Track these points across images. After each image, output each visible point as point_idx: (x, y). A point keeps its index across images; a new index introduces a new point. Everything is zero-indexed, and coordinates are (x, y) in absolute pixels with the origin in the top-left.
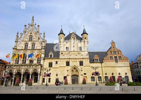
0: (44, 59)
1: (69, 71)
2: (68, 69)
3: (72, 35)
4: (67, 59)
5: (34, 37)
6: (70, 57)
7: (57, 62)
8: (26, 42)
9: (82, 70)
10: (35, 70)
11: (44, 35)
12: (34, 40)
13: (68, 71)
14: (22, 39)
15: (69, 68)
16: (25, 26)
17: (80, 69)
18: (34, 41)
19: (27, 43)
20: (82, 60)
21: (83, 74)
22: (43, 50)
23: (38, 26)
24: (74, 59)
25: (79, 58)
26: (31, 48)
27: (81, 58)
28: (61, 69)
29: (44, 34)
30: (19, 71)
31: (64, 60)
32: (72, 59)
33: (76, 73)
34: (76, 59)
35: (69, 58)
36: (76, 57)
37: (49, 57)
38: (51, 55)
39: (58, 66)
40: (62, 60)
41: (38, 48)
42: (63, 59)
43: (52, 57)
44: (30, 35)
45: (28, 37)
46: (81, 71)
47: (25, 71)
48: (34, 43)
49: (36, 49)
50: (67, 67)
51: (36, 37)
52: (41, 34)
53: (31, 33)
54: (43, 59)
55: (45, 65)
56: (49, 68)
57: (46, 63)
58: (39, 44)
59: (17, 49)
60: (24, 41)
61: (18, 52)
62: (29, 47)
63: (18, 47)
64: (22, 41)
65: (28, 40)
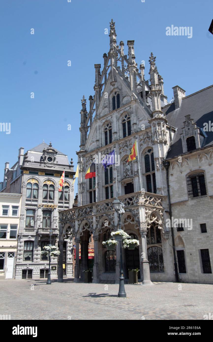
0: (166, 166)
5: (123, 90)
8: (104, 121)
12: (125, 101)
18: (125, 105)
22: (157, 129)
26: (120, 136)
30: (86, 228)
37: (186, 149)
38: (192, 140)
43: (198, 145)
44: (112, 88)
55: (173, 189)
56: (191, 202)
57: (176, 179)
58: (143, 111)
59: (85, 152)
60: (99, 119)
61: (90, 161)
62: (115, 134)
63: (89, 144)
64: (95, 121)
65: (110, 111)
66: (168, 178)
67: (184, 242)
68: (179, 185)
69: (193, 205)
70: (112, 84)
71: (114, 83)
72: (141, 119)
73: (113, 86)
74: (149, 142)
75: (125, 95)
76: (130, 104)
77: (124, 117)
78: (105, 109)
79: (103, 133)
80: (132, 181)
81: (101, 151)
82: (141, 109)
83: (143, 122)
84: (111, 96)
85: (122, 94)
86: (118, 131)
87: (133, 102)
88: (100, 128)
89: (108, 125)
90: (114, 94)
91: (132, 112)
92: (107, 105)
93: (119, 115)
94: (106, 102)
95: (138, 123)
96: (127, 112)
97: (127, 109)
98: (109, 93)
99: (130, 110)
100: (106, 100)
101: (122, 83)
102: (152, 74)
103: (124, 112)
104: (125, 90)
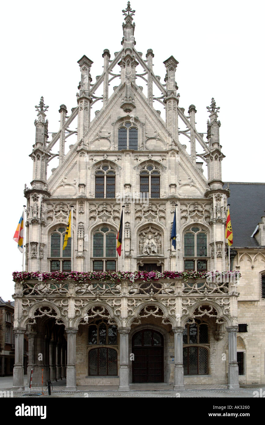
0: (233, 255)
5: (149, 127)
8: (99, 159)
11: (213, 115)
12: (151, 145)
14: (73, 140)
16: (85, 62)
18: (153, 152)
19: (106, 164)
22: (221, 203)
23: (171, 63)
29: (213, 108)
30: (98, 313)
41: (182, 192)
45: (111, 130)
48: (150, 164)
49: (173, 200)
52: (192, 109)
53: (126, 107)
57: (244, 274)
58: (189, 172)
59: (49, 194)
60: (88, 152)
61: (61, 212)
62: (128, 186)
63: (57, 185)
64: (78, 152)
65: (114, 147)
68: (247, 281)
69: (264, 306)
71: (131, 108)
72: (183, 182)
73: (126, 111)
74: (200, 217)
75: (153, 136)
76: (165, 154)
77: (146, 168)
78: (102, 141)
79: (94, 177)
80: (160, 262)
81: (90, 204)
82: (186, 168)
83: (187, 187)
84: (118, 126)
85: (147, 132)
86: (133, 185)
87: (173, 153)
88: (88, 166)
89: (105, 167)
90: (124, 125)
91: (167, 166)
92: (109, 137)
93: (135, 161)
94: (105, 130)
95: (178, 186)
96: (156, 163)
97: (156, 158)
98: (115, 119)
99: (163, 163)
100: (105, 126)
101: (147, 115)
102: (214, 128)
103: (150, 161)
104: (152, 128)
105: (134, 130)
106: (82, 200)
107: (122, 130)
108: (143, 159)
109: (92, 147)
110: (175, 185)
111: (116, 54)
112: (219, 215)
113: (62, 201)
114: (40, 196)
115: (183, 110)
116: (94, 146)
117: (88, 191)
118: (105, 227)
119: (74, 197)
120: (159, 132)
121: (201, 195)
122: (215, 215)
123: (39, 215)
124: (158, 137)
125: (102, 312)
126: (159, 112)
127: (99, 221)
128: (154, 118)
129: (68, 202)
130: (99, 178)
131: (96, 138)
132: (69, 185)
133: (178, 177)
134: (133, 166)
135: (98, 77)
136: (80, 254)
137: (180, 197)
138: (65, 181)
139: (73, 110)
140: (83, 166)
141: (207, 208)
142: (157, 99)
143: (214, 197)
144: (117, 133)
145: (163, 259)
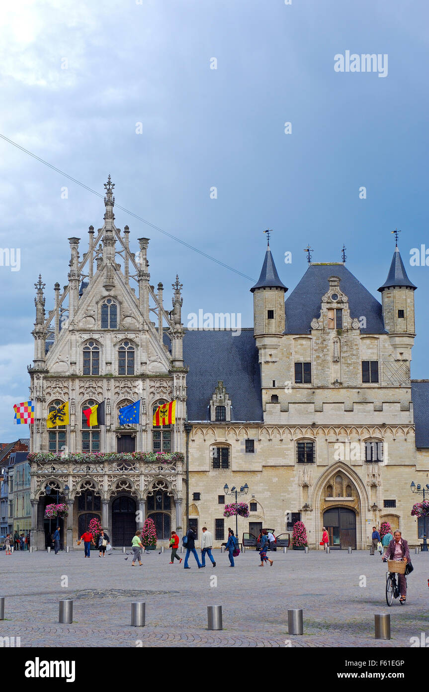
0: (188, 429)
1: (311, 490)
2: (306, 480)
3: (330, 293)
4: (303, 426)
5: (125, 305)
6: (319, 419)
7: (250, 446)
8: (86, 336)
9: (374, 486)
10: (160, 482)
11: (178, 292)
12: (127, 322)
13: (306, 486)
15: (312, 473)
17: (366, 480)
18: (128, 330)
19: (92, 341)
20: (377, 434)
21: (381, 505)
22: (180, 382)
23: (144, 241)
24: (339, 426)
25: (361, 426)
26: (114, 369)
27: (372, 426)
28: (275, 480)
29: (177, 287)
30: (88, 487)
31: (286, 436)
32: (325, 426)
33: (344, 499)
34: (346, 427)
35: (314, 425)
36: (348, 419)
37: (213, 418)
38: (221, 409)
39: (255, 462)
40: (276, 436)
41: (149, 369)
42: (282, 426)
43: (228, 418)
44: (106, 293)
45: (96, 310)
46: (369, 489)
47: (113, 488)
48: (127, 341)
49: (143, 377)
50: (300, 469)
51: (135, 310)
52: (160, 286)
53: (108, 287)
54: (182, 428)
55: (192, 455)
56: (213, 473)
57: (198, 447)
58: (156, 349)
59: (47, 372)
60: (78, 331)
61: (57, 388)
62: (108, 365)
63: (54, 362)
64: (70, 331)
65: (98, 325)
66: (187, 443)
67: (199, 511)
68: (200, 453)
69: (214, 476)
70: (108, 288)
71: (111, 288)
72: (152, 358)
73: (107, 290)
74: (165, 393)
75: (128, 314)
76: (138, 332)
77: (123, 344)
78: (88, 318)
79: (82, 353)
80: (133, 435)
81: (79, 380)
82: (154, 346)
83: (155, 363)
84: (101, 303)
85: (124, 310)
86: (113, 362)
87: (144, 333)
88: (78, 344)
89: (91, 344)
90: (106, 302)
91: (140, 344)
92: (94, 315)
93: (115, 338)
94: (91, 308)
95: (148, 362)
96: (131, 340)
97: (131, 336)
98: (98, 297)
99: (136, 340)
100: (91, 304)
101: (124, 294)
102: (177, 306)
103: (126, 338)
104: (128, 305)
105: (114, 306)
106: (73, 377)
107: (104, 307)
108: (121, 336)
109: (81, 325)
110: (146, 363)
111: (99, 230)
112: (178, 393)
113: (58, 378)
114: (42, 376)
115: (152, 287)
116: (82, 324)
117: (78, 368)
118: (91, 402)
119: (67, 374)
120: (134, 310)
121: (166, 371)
122: (175, 393)
123: (41, 393)
124: (133, 315)
125: (90, 486)
126: (133, 290)
127: (87, 397)
128: (129, 298)
129: (63, 379)
130: (86, 353)
131: (84, 316)
132: (63, 361)
133: (149, 354)
134: (113, 344)
135: (85, 255)
136: (72, 428)
137: (149, 373)
138: (60, 357)
139: (65, 288)
140: (74, 344)
141: (170, 384)
142: (133, 277)
143: (174, 376)
144: (100, 311)
145: (136, 432)
